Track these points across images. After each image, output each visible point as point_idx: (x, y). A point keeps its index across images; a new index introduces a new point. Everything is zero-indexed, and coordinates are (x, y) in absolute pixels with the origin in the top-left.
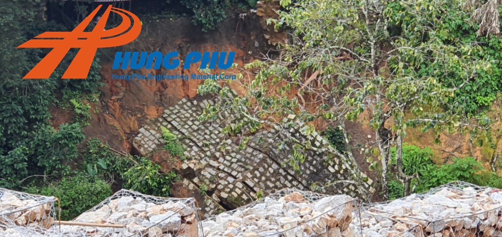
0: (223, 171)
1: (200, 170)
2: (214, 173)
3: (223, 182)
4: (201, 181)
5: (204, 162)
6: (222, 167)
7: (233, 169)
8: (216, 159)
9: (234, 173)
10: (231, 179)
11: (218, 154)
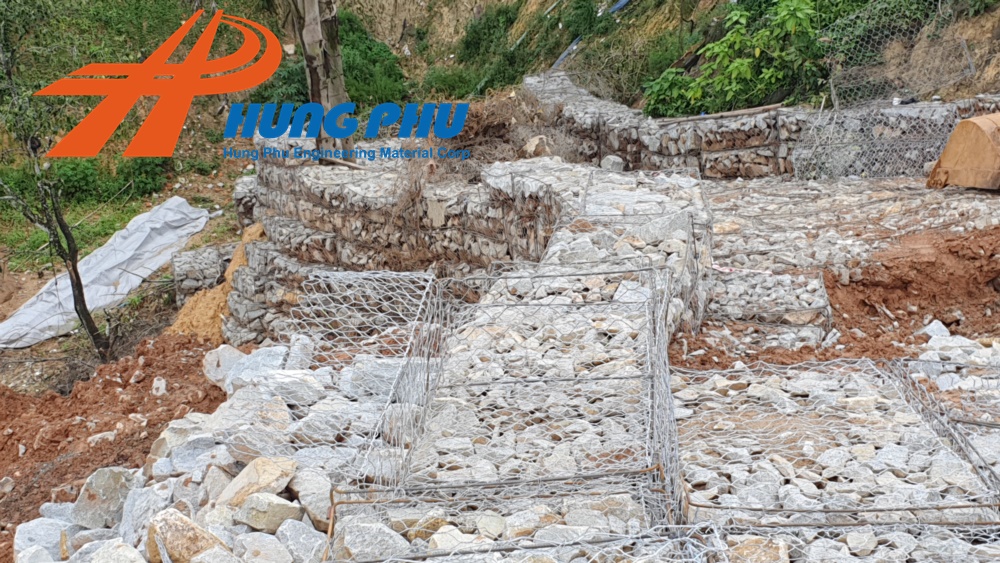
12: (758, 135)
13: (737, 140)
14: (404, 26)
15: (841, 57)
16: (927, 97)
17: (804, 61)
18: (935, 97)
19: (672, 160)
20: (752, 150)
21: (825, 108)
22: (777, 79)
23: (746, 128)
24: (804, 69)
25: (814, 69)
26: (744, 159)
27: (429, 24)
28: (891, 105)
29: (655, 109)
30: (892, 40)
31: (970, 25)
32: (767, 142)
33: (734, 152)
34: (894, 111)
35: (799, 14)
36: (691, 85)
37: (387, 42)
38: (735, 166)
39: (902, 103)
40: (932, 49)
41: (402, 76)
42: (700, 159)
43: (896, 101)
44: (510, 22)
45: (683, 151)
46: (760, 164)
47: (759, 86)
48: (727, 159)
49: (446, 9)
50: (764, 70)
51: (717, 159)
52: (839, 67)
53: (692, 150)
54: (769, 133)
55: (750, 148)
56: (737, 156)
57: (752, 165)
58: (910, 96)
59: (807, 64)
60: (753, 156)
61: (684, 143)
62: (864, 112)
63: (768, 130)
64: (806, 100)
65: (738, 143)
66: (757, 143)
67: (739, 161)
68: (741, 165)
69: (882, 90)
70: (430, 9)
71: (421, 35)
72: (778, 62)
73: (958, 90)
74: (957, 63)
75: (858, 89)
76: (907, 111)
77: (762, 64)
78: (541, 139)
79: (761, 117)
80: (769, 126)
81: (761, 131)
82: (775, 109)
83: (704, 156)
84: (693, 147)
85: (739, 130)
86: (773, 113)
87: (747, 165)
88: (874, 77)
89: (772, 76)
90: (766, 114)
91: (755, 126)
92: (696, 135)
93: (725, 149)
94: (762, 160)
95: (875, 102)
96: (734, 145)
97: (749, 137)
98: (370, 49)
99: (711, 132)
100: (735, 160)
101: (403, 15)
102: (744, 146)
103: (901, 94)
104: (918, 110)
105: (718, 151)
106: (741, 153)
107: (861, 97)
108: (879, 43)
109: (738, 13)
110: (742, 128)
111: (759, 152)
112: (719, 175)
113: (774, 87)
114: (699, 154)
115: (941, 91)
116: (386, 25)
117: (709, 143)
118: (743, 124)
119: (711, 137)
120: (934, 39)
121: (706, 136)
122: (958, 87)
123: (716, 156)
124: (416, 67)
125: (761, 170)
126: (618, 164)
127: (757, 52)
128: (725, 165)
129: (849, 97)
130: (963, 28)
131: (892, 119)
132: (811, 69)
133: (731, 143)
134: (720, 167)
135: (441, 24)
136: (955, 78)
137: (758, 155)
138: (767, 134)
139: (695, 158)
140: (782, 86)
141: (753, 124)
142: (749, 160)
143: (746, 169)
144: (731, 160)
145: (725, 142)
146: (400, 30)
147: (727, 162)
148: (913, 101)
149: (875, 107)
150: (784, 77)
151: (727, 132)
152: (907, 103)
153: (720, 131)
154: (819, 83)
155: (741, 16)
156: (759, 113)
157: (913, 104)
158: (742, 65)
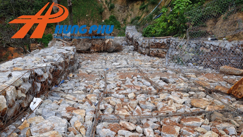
0: (6, 39)
1: (2, 39)
2: (4, 39)
3: (6, 41)
4: (2, 41)
5: (3, 37)
6: (6, 38)
7: (8, 38)
8: (5, 37)
9: (8, 39)
10: (8, 40)
11: (5, 36)
12: (164, 45)
13: (158, 46)
14: (123, 19)
15: (193, 23)
16: (221, 38)
17: (181, 23)
18: (224, 39)
19: (143, 49)
20: (162, 49)
21: (184, 39)
22: (173, 29)
23: (161, 42)
24: (180, 26)
25: (183, 26)
26: (159, 52)
27: (126, 19)
28: (207, 40)
29: (145, 35)
30: (210, 19)
31: (241, 14)
32: (166, 48)
33: (157, 49)
34: (208, 42)
35: (181, 8)
36: (152, 29)
37: (119, 21)
38: (157, 53)
39: (212, 40)
40: (224, 22)
41: (120, 27)
42: (149, 49)
43: (209, 39)
44: (139, 19)
45: (145, 47)
46: (163, 54)
47: (168, 31)
48: (155, 51)
49: (129, 16)
50: (170, 26)
51: (153, 50)
52: (191, 26)
53: (148, 47)
54: (167, 45)
55: (161, 49)
56: (158, 50)
57: (161, 54)
58: (214, 38)
59: (181, 24)
60: (162, 51)
61: (146, 45)
62: (197, 42)
63: (167, 44)
64: (180, 36)
65: (159, 46)
66: (163, 47)
67: (158, 52)
68: (159, 53)
69: (205, 35)
70: (127, 16)
71: (125, 20)
72: (174, 24)
73: (233, 37)
74: (234, 28)
75: (196, 33)
76: (214, 43)
77: (170, 24)
78: (110, 40)
79: (166, 39)
80: (167, 43)
81: (165, 44)
82: (170, 38)
83: (150, 49)
84: (148, 46)
85: (159, 43)
86: (169, 39)
87: (160, 53)
88: (203, 30)
89: (172, 28)
90: (167, 39)
91: (163, 42)
92: (149, 43)
93: (155, 48)
94: (164, 53)
95: (202, 39)
96: (158, 47)
97: (162, 45)
98: (116, 22)
99: (152, 42)
100: (157, 51)
101: (123, 17)
102: (160, 48)
103: (211, 37)
104: (219, 43)
105: (154, 48)
106: (159, 50)
107: (197, 36)
108: (205, 20)
109: (164, 9)
110: (160, 42)
111: (163, 50)
112: (153, 55)
113: (172, 31)
114: (149, 48)
115: (226, 37)
116: (120, 18)
117: (152, 45)
118: (160, 41)
119: (152, 44)
120: (226, 19)
121: (151, 44)
122: (234, 36)
123: (153, 49)
124: (123, 26)
125: (164, 56)
126: (133, 48)
127: (169, 21)
128: (154, 52)
129: (193, 36)
130: (238, 15)
131: (208, 45)
132: (182, 26)
133: (157, 46)
134: (153, 53)
135: (128, 19)
136: (232, 33)
137: (163, 51)
138: (166, 45)
139: (148, 49)
140: (175, 31)
141: (163, 41)
142: (161, 52)
143: (160, 54)
144: (156, 51)
145: (155, 46)
146: (122, 19)
147: (155, 52)
148: (216, 39)
149: (201, 40)
150: (175, 28)
151: (156, 43)
152: (214, 40)
153: (154, 42)
154: (184, 30)
155: (165, 10)
156: (165, 38)
157: (216, 41)
158: (164, 24)
